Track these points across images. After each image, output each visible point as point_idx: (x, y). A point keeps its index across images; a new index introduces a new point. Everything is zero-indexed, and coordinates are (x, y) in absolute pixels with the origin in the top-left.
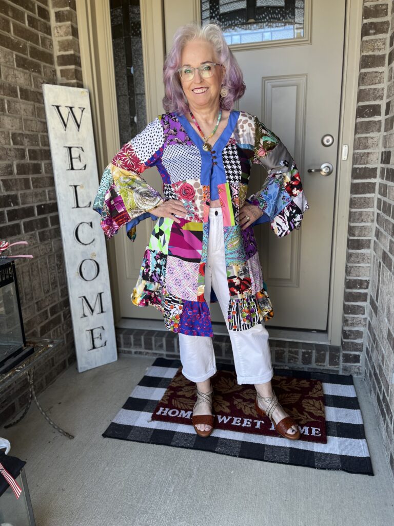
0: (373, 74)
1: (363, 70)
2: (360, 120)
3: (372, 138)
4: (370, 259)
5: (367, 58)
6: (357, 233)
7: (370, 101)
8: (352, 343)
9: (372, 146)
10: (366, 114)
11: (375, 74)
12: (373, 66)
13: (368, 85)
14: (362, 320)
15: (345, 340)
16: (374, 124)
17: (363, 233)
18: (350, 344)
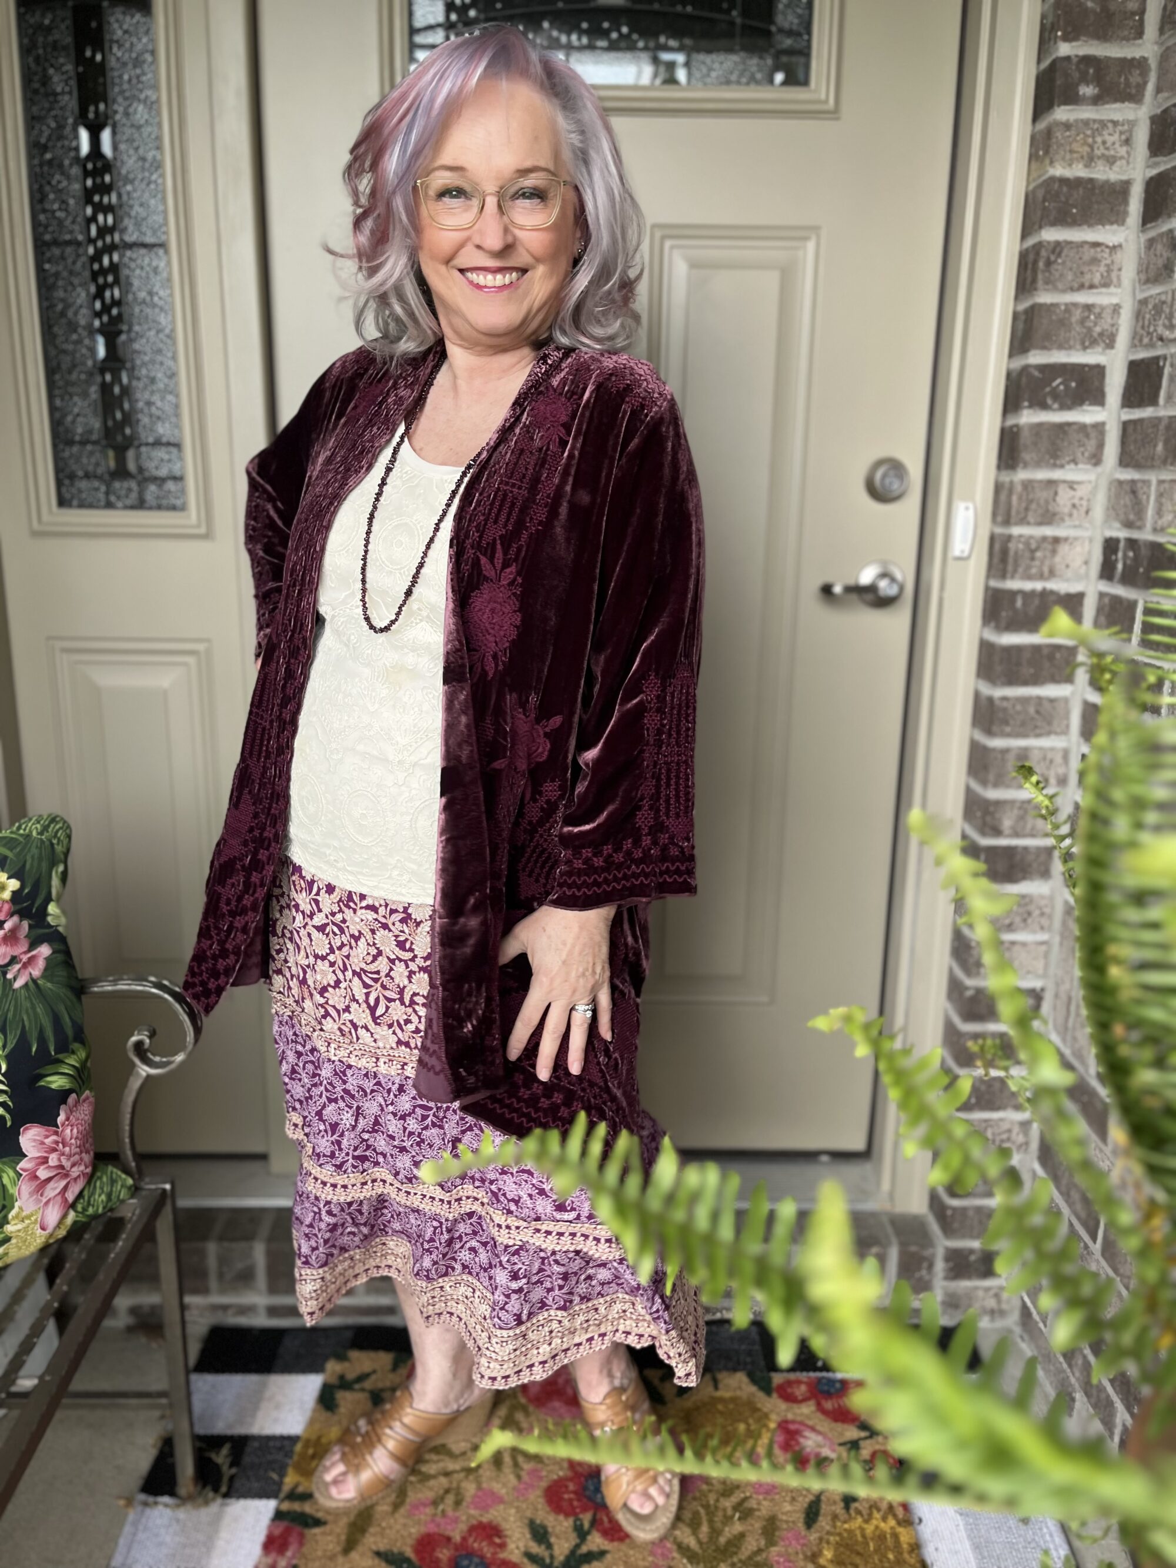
0: (1086, 247)
1: (1050, 235)
2: (1028, 417)
3: (1071, 485)
4: (1050, 917)
5: (1065, 189)
6: (1007, 823)
7: (1070, 348)
8: (979, 1210)
9: (1071, 515)
10: (1055, 395)
11: (1092, 251)
12: (1086, 217)
13: (1064, 291)
14: (1016, 1129)
15: (955, 1203)
16: (1081, 436)
17: (1029, 826)
18: (971, 1213)
